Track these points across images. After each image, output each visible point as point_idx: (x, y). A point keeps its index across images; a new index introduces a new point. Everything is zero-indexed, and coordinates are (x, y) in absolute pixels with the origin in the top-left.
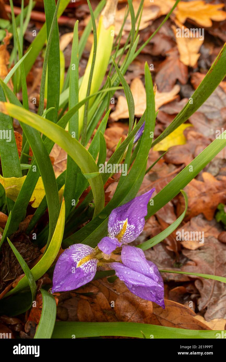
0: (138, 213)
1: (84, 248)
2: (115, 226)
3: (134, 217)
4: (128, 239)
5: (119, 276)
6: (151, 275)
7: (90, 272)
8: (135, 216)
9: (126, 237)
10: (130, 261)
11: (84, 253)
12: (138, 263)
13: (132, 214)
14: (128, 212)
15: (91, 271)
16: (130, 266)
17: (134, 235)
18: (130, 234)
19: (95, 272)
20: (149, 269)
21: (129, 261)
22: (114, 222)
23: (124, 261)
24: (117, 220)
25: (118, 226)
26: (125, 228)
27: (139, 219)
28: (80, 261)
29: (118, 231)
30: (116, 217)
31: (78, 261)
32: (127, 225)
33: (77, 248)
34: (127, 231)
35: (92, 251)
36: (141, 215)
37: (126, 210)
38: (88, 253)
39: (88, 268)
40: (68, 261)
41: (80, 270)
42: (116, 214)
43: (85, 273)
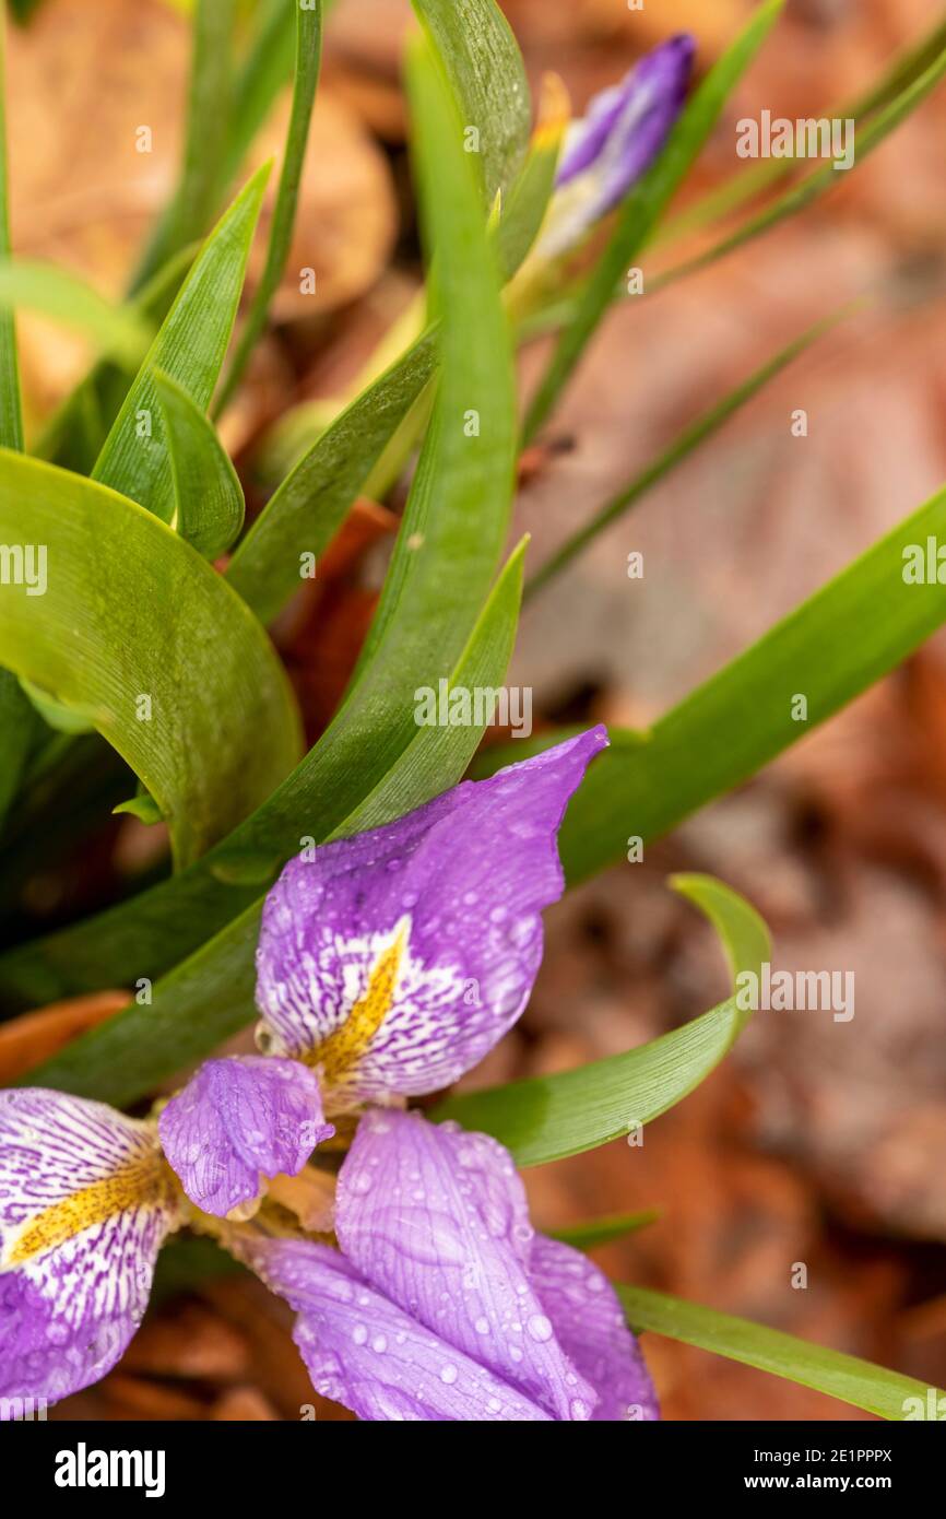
0: (492, 881)
1: (63, 1128)
2: (304, 974)
3: (462, 905)
4: (410, 1068)
5: (317, 1357)
6: (540, 1371)
7: (98, 1311)
8: (470, 898)
9: (394, 1054)
10: (399, 1249)
11: (58, 1168)
12: (451, 1275)
13: (447, 887)
14: (417, 871)
15: (104, 1304)
16: (396, 1290)
17: (451, 1044)
18: (421, 1035)
19: (136, 1315)
20: (525, 1328)
21: (391, 1252)
22: (300, 943)
23: (358, 1248)
24: (327, 933)
25: (327, 978)
26: (380, 987)
27: (499, 926)
28: (28, 1225)
29: (330, 1006)
30: (313, 909)
31: (9, 1225)
32: (408, 968)
33: (16, 1126)
34: (397, 1009)
35: (124, 1148)
36: (515, 893)
37: (398, 858)
38: (89, 1164)
39: (78, 1286)
41: (22, 1295)
42: (320, 890)
43: (54, 1316)
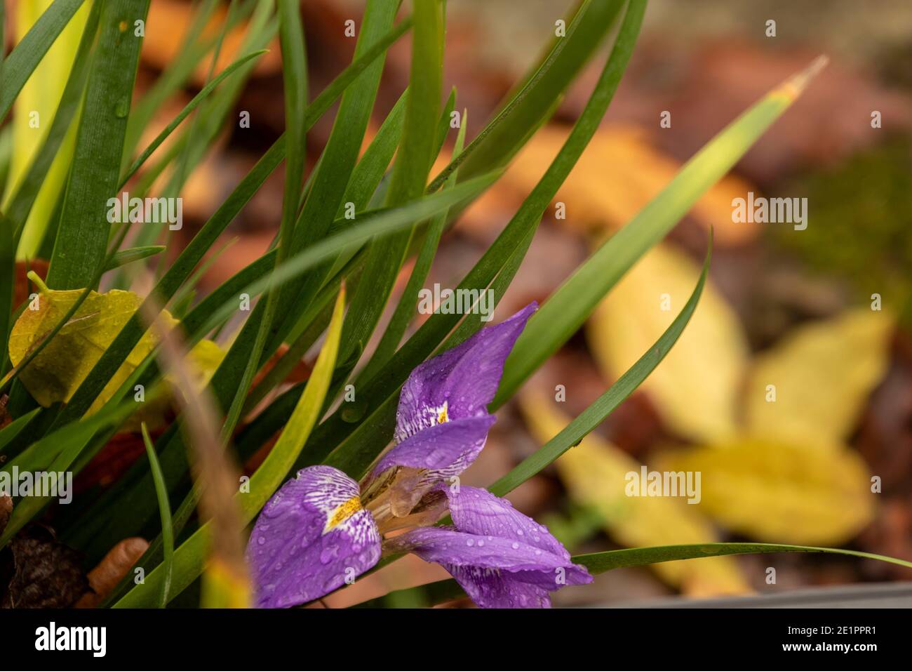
0: (470, 392)
1: (339, 477)
2: (417, 419)
3: (461, 402)
6: (548, 544)
7: (369, 541)
8: (463, 399)
10: (477, 513)
12: (502, 518)
13: (457, 393)
14: (449, 383)
15: (371, 538)
21: (474, 516)
22: (416, 406)
23: (459, 516)
24: (424, 403)
25: (425, 420)
27: (471, 412)
28: (337, 510)
30: (420, 392)
31: (331, 510)
33: (323, 477)
36: (476, 399)
39: (362, 529)
40: (299, 514)
41: (339, 537)
42: (422, 384)
43: (354, 542)
